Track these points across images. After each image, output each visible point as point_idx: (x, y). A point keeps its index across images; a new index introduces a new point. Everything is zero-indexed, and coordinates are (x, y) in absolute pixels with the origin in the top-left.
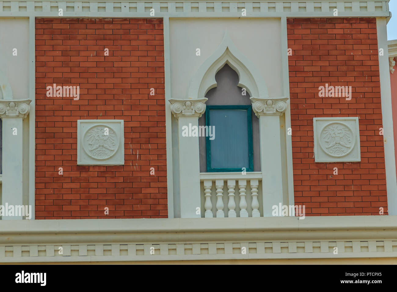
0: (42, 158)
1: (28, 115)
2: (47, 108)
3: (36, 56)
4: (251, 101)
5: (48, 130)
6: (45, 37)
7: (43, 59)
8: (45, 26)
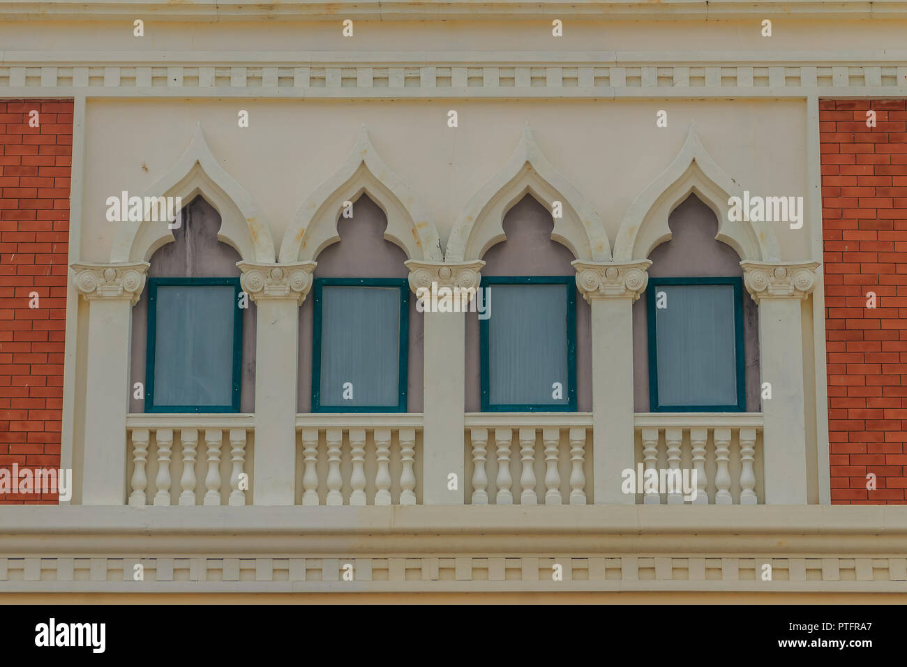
0: (842, 380)
2: (848, 279)
5: (851, 324)
6: (839, 137)
7: (835, 181)
8: (839, 116)
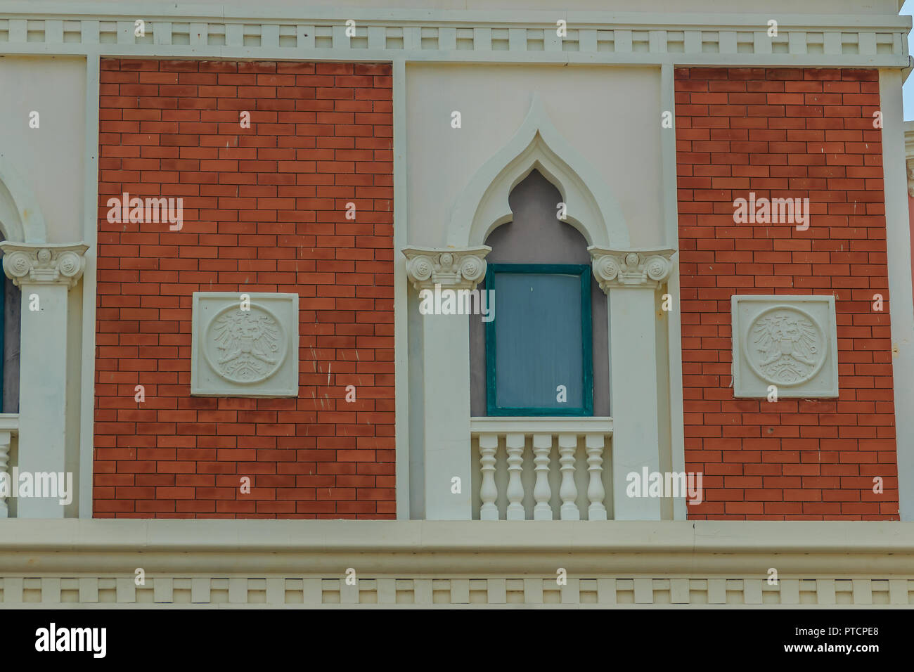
1: (81, 281)
3: (100, 145)
4: (589, 256)
